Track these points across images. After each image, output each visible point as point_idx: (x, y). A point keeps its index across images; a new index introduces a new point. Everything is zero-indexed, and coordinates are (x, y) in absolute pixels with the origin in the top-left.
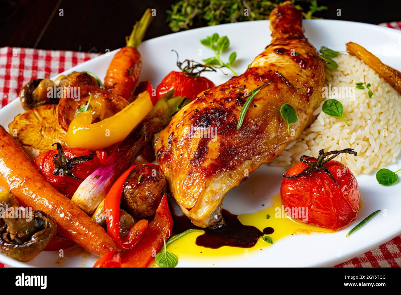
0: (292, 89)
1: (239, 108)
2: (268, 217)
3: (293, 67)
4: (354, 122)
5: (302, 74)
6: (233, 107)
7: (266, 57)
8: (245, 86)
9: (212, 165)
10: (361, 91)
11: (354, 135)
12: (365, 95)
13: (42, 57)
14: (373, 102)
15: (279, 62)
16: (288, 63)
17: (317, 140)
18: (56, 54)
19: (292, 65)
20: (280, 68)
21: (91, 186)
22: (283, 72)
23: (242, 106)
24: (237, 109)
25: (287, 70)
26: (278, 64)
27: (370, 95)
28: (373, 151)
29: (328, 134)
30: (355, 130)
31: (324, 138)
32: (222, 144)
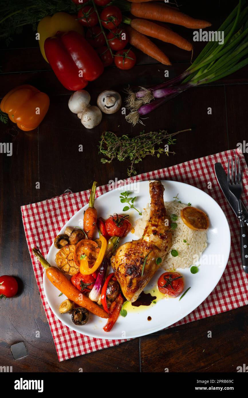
0: (160, 250)
1: (142, 266)
2: (154, 291)
3: (160, 241)
4: (183, 255)
5: (163, 243)
6: (139, 266)
7: (149, 237)
8: (143, 253)
9: (135, 289)
10: (185, 243)
11: (183, 259)
12: (187, 245)
13: (50, 203)
14: (190, 246)
15: (155, 240)
16: (158, 240)
17: (170, 261)
18: (55, 200)
19: (159, 241)
20: (155, 243)
21: (95, 293)
22: (156, 244)
23: (143, 265)
24: (141, 266)
25: (158, 243)
26: (154, 241)
27: (188, 244)
28: (190, 261)
29: (173, 259)
30: (183, 257)
31: (172, 260)
32: (137, 281)
